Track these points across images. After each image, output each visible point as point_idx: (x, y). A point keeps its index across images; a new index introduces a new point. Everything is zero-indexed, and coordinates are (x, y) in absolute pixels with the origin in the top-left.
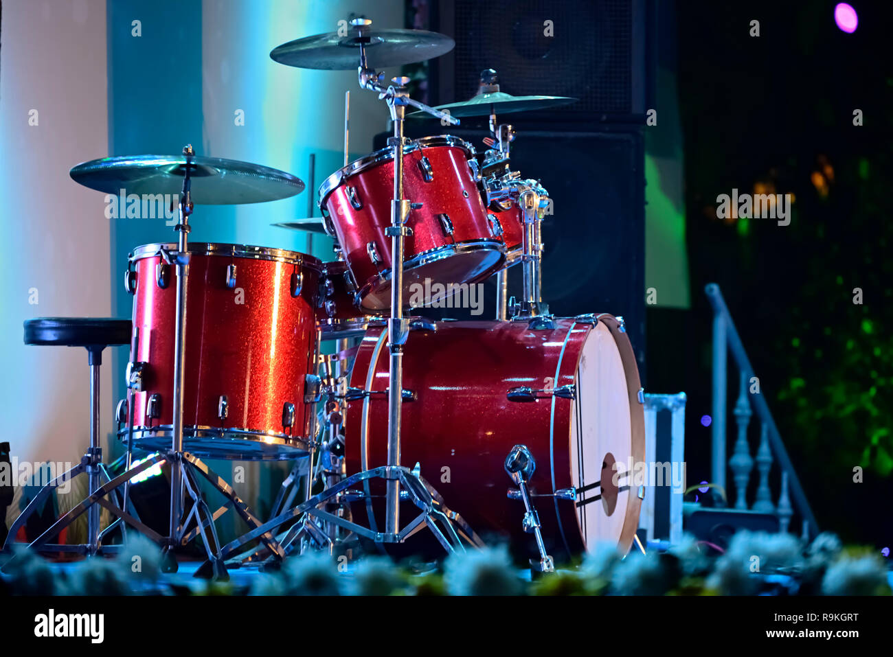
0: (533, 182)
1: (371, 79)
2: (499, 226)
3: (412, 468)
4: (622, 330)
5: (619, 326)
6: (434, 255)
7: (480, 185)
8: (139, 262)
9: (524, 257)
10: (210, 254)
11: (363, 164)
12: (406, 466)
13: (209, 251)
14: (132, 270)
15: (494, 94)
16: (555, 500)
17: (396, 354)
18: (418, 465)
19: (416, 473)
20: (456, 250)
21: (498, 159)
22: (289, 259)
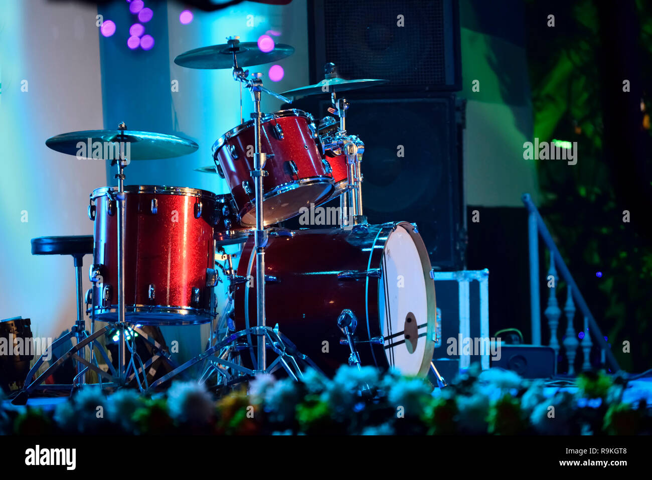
0: (354, 137)
1: (240, 75)
2: (330, 167)
3: (273, 327)
4: (416, 231)
5: (413, 229)
6: (287, 188)
7: (317, 140)
8: (96, 199)
9: (348, 186)
10: (141, 192)
11: (239, 129)
12: (269, 326)
13: (140, 190)
14: (92, 205)
15: (334, 79)
16: (371, 344)
17: (260, 254)
18: (277, 325)
19: (276, 330)
20: (300, 184)
21: (332, 122)
22: (192, 194)
